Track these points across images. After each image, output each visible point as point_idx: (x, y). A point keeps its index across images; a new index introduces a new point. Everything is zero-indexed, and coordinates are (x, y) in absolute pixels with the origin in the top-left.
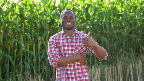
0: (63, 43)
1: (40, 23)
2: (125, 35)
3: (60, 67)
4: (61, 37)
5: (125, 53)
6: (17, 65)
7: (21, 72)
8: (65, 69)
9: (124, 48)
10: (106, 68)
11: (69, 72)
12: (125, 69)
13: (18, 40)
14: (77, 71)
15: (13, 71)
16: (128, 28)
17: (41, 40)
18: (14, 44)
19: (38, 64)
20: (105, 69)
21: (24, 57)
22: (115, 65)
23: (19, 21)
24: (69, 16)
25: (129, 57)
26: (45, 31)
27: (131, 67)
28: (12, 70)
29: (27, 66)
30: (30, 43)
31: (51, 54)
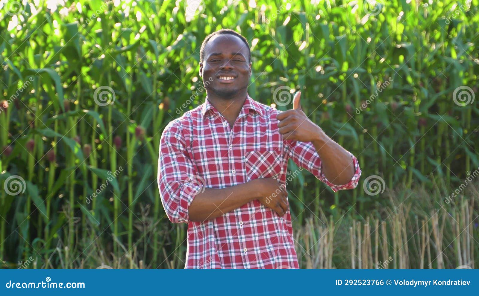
0: (209, 142)
1: (134, 77)
2: (416, 117)
3: (198, 224)
4: (200, 124)
5: (414, 176)
6: (58, 215)
7: (70, 239)
8: (217, 229)
9: (412, 159)
10: (352, 226)
11: (230, 240)
12: (415, 230)
13: (60, 132)
14: (255, 237)
15: (43, 237)
16: (425, 92)
17: (138, 131)
18: (48, 145)
19: (126, 214)
20: (349, 230)
21: (79, 190)
22: (383, 216)
23: (62, 68)
24: (227, 54)
25: (430, 190)
26: (151, 103)
27: (435, 223)
28: (39, 233)
29: (90, 218)
30: (100, 142)
31: (168, 179)
